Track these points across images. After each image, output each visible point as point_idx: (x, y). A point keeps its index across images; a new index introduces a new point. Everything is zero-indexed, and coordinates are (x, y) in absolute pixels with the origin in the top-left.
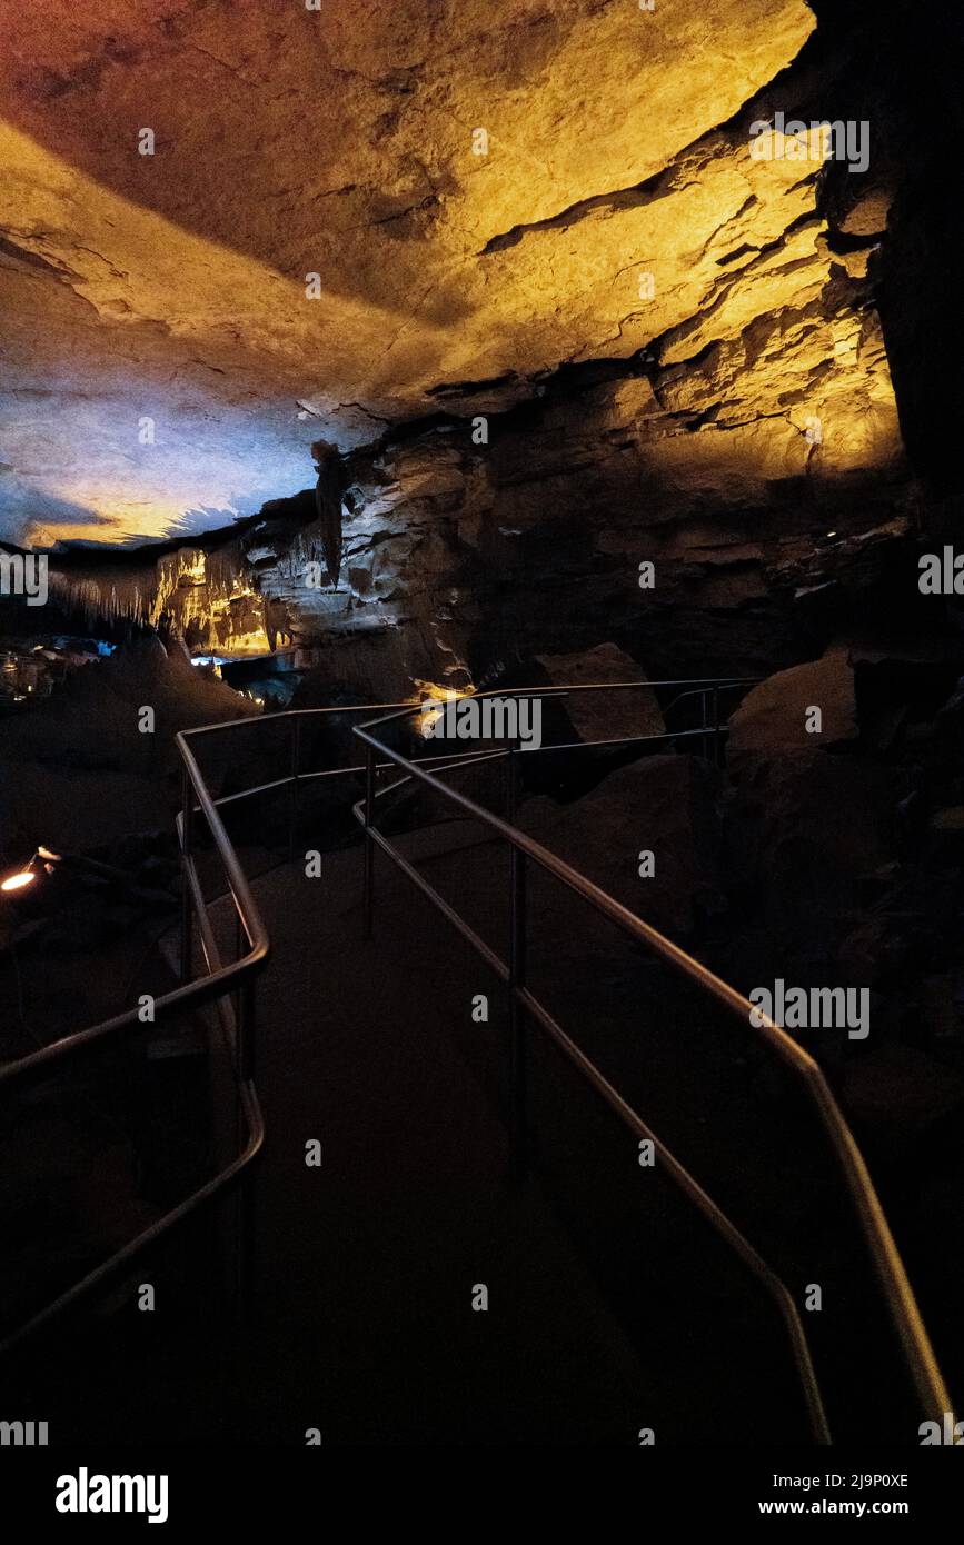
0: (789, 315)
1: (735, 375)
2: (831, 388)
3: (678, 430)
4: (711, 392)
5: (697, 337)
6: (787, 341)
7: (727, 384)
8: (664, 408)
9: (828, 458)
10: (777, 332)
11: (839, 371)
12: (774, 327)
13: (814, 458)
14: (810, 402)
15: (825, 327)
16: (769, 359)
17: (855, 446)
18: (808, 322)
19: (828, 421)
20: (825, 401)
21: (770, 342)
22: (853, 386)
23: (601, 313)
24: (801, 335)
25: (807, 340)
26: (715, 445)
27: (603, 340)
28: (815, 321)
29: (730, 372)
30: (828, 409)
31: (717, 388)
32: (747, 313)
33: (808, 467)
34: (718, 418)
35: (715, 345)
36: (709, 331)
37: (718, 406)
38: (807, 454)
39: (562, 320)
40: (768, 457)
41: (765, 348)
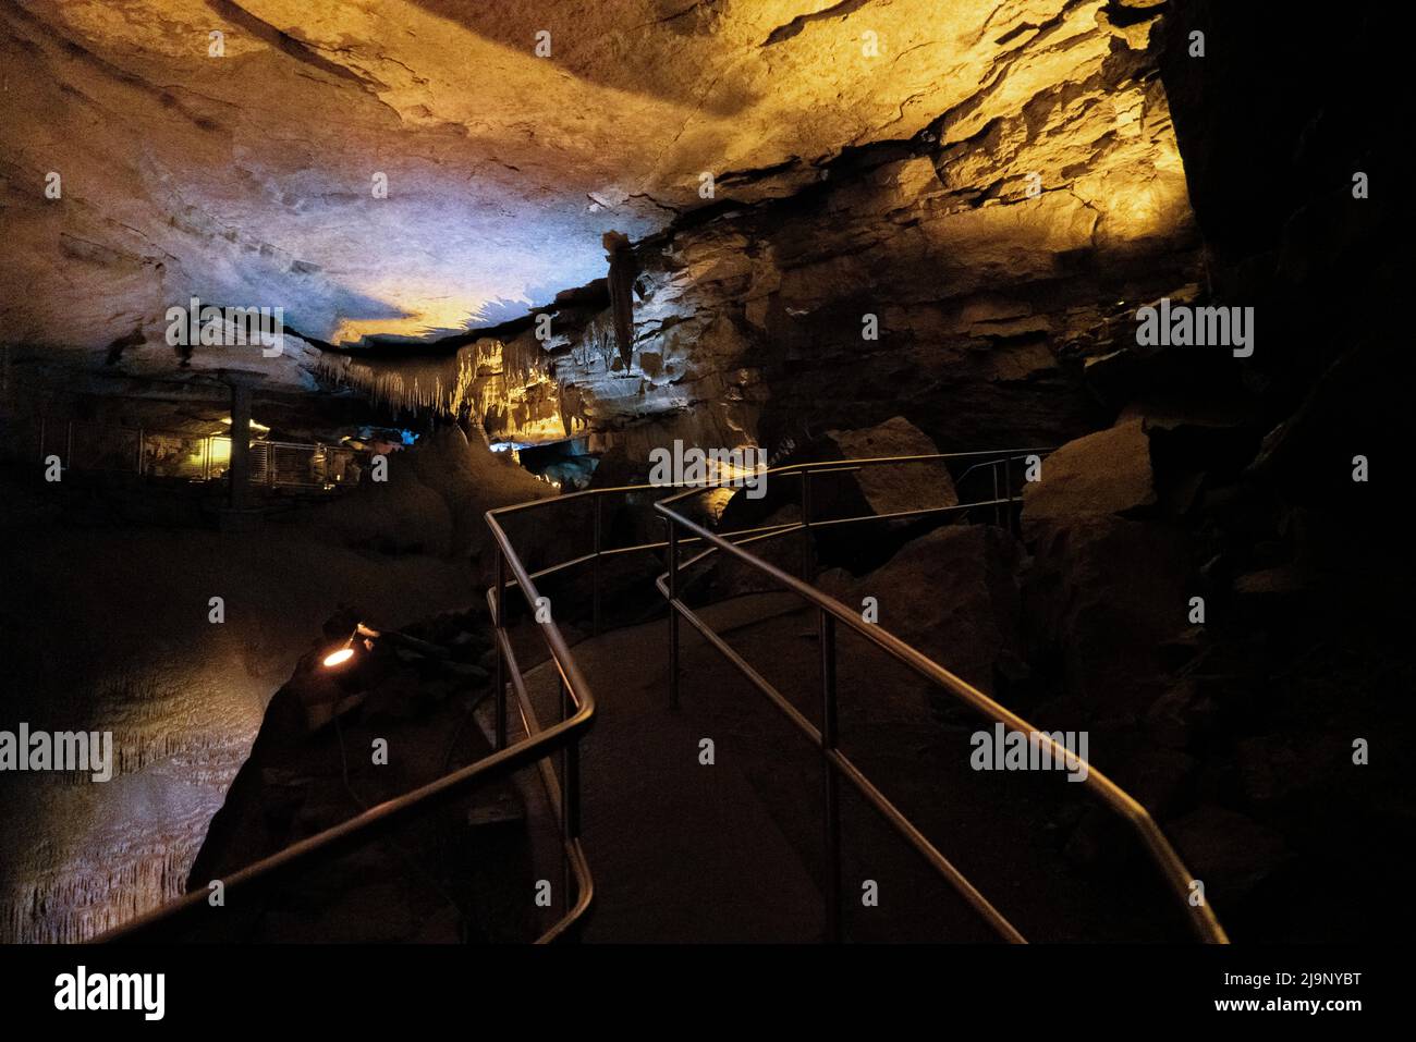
0: (1069, 90)
1: (1017, 151)
2: (1114, 159)
3: (961, 207)
4: (993, 169)
5: (978, 116)
6: (1068, 115)
7: (1009, 160)
8: (947, 186)
9: (1114, 228)
10: (1058, 106)
11: (1122, 142)
12: (1055, 102)
13: (1099, 229)
14: (1094, 174)
15: (1106, 99)
16: (1051, 133)
17: (1141, 215)
18: (1089, 95)
19: (1112, 193)
20: (1109, 172)
21: (1051, 117)
22: (1136, 157)
23: (881, 97)
24: (1082, 108)
25: (1089, 114)
26: (1000, 221)
27: (885, 122)
28: (1096, 95)
29: (1012, 148)
30: (1112, 180)
31: (999, 165)
32: (1027, 90)
33: (1093, 238)
34: (1001, 194)
35: (996, 122)
36: (989, 109)
37: (1000, 182)
38: (1092, 225)
39: (844, 105)
40: (1053, 229)
41: (1046, 123)
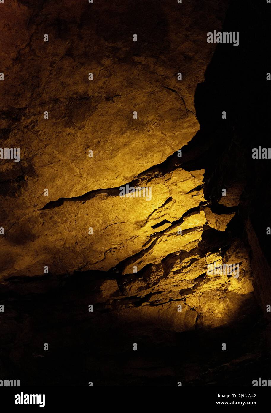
0: (183, 254)
1: (159, 280)
2: (205, 287)
3: (131, 305)
4: (147, 288)
5: (140, 262)
6: (183, 265)
7: (155, 284)
8: (123, 295)
9: (206, 322)
10: (178, 261)
11: (209, 280)
12: (177, 259)
13: (199, 322)
14: (196, 294)
15: (201, 260)
16: (176, 273)
17: (219, 316)
18: (193, 257)
19: (205, 303)
20: (203, 294)
21: (175, 265)
22: (215, 287)
23: (96, 246)
24: (190, 263)
25: (193, 265)
26: (149, 314)
27: (96, 261)
28: (196, 257)
29: (156, 278)
30: (205, 298)
31: (150, 286)
32: (164, 252)
33: (196, 325)
34: (150, 300)
35: (149, 266)
36: (147, 259)
37: (150, 295)
38: (195, 319)
39: (78, 249)
40: (176, 320)
41: (173, 268)
